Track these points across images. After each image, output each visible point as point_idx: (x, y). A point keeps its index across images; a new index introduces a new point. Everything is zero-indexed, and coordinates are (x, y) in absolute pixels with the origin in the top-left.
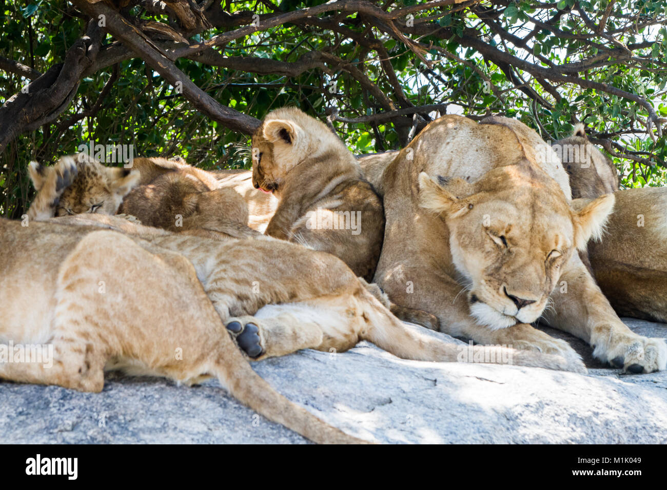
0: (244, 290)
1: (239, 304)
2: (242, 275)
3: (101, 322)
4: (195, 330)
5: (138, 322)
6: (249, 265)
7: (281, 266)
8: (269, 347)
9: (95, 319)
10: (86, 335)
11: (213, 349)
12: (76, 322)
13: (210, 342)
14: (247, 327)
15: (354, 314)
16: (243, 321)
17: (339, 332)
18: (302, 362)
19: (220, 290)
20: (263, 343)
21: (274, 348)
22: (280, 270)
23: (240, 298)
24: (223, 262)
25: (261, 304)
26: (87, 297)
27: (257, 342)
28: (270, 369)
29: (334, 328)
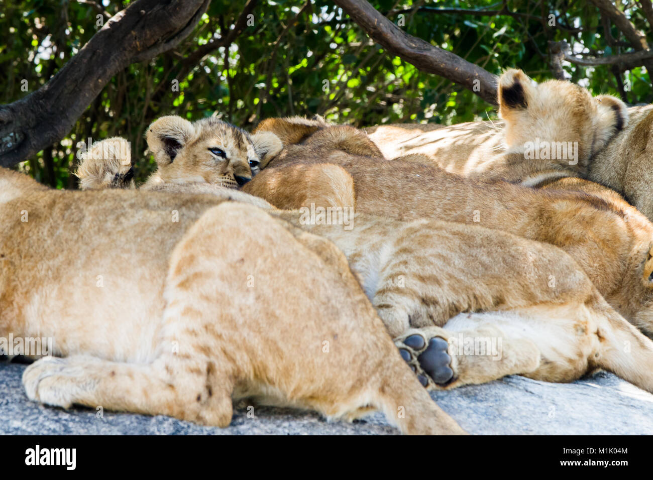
0: (432, 291)
1: (423, 310)
2: (429, 271)
3: (225, 333)
4: (349, 346)
5: (275, 334)
6: (440, 256)
7: (485, 258)
8: (464, 371)
9: (219, 328)
10: (206, 350)
11: (374, 372)
12: (193, 333)
13: (370, 363)
14: (432, 342)
15: (584, 331)
16: (426, 334)
17: (560, 355)
18: (509, 394)
19: (398, 290)
20: (455, 365)
21: (470, 372)
22: (483, 264)
23: (426, 301)
24: (405, 250)
25: (454, 311)
26: (207, 298)
27: (446, 363)
28: (464, 402)
29: (554, 350)
